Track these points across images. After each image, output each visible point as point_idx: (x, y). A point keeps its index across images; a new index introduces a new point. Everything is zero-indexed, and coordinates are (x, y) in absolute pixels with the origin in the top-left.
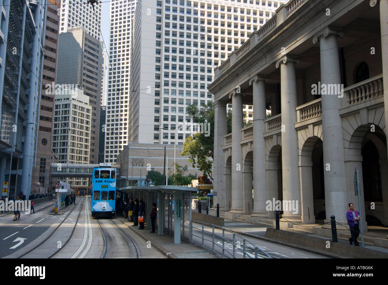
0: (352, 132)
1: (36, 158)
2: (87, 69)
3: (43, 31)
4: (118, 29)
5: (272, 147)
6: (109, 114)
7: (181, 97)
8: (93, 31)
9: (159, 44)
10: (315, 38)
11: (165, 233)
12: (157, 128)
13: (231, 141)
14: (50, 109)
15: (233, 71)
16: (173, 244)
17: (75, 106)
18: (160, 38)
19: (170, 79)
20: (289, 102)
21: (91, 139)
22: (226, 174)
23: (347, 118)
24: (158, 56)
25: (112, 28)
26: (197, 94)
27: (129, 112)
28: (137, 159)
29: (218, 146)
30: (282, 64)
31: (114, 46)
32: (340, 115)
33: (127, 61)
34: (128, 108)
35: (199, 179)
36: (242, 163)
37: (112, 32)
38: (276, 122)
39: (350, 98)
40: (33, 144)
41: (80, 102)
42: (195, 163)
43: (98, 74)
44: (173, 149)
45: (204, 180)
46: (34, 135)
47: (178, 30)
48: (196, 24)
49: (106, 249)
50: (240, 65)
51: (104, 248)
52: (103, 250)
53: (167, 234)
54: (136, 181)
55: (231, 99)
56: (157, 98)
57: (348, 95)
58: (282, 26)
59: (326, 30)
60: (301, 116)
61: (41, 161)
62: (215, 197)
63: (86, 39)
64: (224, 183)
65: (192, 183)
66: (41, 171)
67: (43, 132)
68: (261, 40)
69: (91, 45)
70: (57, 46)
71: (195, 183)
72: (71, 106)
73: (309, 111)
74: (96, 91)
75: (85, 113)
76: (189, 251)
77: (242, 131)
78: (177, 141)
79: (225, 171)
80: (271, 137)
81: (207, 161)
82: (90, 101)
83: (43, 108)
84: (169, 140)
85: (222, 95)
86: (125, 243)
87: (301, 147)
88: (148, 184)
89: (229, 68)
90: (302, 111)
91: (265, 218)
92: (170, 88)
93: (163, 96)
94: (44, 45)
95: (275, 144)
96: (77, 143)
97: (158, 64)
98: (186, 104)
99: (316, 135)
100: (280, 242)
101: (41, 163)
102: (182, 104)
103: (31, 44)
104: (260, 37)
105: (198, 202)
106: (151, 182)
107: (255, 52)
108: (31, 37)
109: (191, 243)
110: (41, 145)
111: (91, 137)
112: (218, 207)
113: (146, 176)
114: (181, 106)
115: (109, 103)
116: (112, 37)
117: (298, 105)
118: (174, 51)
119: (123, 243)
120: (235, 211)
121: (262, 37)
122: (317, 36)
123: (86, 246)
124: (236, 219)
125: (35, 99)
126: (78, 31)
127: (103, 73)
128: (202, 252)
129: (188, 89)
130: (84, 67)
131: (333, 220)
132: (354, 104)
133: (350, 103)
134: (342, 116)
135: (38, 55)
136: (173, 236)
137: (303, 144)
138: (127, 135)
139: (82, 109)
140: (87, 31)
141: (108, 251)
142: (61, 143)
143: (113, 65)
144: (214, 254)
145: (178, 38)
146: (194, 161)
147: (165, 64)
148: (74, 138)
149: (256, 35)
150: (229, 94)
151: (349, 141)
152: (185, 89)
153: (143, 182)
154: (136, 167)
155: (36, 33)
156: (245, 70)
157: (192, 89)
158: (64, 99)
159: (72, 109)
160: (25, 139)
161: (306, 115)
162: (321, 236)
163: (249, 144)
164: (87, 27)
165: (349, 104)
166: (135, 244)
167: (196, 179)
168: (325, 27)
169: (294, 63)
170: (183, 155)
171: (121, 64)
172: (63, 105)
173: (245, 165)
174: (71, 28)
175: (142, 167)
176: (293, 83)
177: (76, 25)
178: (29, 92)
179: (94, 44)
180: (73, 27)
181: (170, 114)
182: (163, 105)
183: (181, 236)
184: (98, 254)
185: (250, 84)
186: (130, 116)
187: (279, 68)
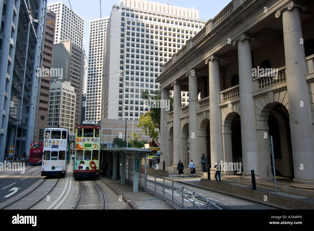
0: (262, 108)
1: (36, 129)
2: (73, 68)
3: (43, 41)
4: (95, 42)
5: (202, 120)
6: (88, 99)
7: (137, 88)
8: (78, 43)
9: (122, 51)
10: (234, 41)
11: (126, 183)
12: (120, 109)
13: (173, 117)
14: (46, 95)
15: (174, 67)
16: (132, 192)
17: (65, 94)
18: (123, 48)
19: (130, 76)
20: (215, 88)
21: (75, 116)
22: (169, 140)
23: (258, 99)
24: (122, 60)
25: (91, 41)
26: (148, 86)
27: (102, 98)
28: (107, 130)
29: (163, 120)
30: (210, 61)
31: (92, 53)
32: (253, 97)
33: (101, 64)
34: (101, 96)
35: (150, 143)
36: (181, 131)
37: (91, 44)
38: (205, 102)
39: (260, 84)
40: (34, 119)
41: (68, 91)
42: (147, 132)
43: (81, 72)
44: (132, 123)
45: (153, 144)
46: (35, 113)
47: (135, 43)
48: (147, 39)
49: (81, 196)
50: (179, 63)
51: (78, 196)
52: (78, 198)
53: (127, 184)
54: (106, 145)
55: (173, 87)
56: (121, 88)
57: (259, 82)
58: (210, 34)
59: (243, 36)
60: (224, 98)
61: (40, 131)
62: (161, 156)
63: (73, 48)
64: (168, 146)
65: (145, 146)
66: (40, 138)
67: (42, 111)
68: (194, 45)
69: (76, 52)
70: (52, 52)
71: (147, 146)
72: (62, 93)
73: (229, 94)
74: (79, 84)
75: (71, 98)
76: (145, 199)
77: (180, 109)
78: (134, 117)
79: (168, 137)
80: (202, 113)
81: (155, 130)
82: (75, 90)
83: (42, 94)
84: (129, 117)
85: (166, 84)
86: (95, 191)
87: (223, 120)
88: (114, 147)
89: (171, 65)
90: (224, 94)
91: (198, 171)
92: (130, 81)
93: (125, 87)
94: (43, 51)
95: (205, 118)
96: (66, 119)
97: (122, 65)
98: (141, 92)
99: (234, 111)
100: (212, 189)
101: (40, 133)
102: (138, 92)
103: (34, 50)
104: (194, 43)
105: (149, 159)
106: (116, 146)
107: (191, 53)
108: (34, 45)
109: (146, 192)
110: (40, 120)
111: (75, 115)
112: (164, 163)
113: (113, 141)
114: (137, 94)
115: (88, 92)
116: (90, 47)
117: (221, 90)
118: (133, 56)
119: (94, 191)
120: (176, 166)
121: (195, 43)
122: (236, 40)
123: (65, 194)
124: (176, 171)
125: (36, 88)
126: (67, 43)
127: (84, 72)
128: (155, 199)
129: (142, 82)
130: (71, 67)
131: (253, 173)
132: (264, 88)
133: (260, 87)
134: (254, 97)
135: (38, 57)
136: (132, 185)
137: (225, 118)
138: (100, 114)
139: (70, 95)
140: (74, 43)
141: (82, 199)
142: (54, 119)
143: (91, 66)
144: (165, 201)
145: (135, 48)
146: (146, 131)
147: (127, 65)
148: (63, 115)
149: (191, 42)
150: (171, 83)
151: (260, 115)
152: (140, 82)
153: (111, 146)
154: (106, 135)
155: (37, 43)
156: (183, 66)
157: (145, 83)
158: (57, 89)
159: (62, 95)
160: (28, 116)
161: (227, 97)
162: (240, 184)
163: (186, 118)
164: (73, 40)
165: (259, 89)
166: (103, 192)
167: (147, 143)
168: (242, 34)
169: (219, 60)
170: (138, 127)
171: (97, 65)
172: (56, 93)
173: (182, 133)
174: (62, 41)
175: (110, 135)
176: (218, 74)
177: (66, 38)
178: (32, 83)
179: (78, 51)
180: (64, 40)
181: (130, 99)
182: (125, 93)
183: (139, 186)
184: (73, 201)
185: (187, 76)
186: (102, 101)
187: (208, 64)
